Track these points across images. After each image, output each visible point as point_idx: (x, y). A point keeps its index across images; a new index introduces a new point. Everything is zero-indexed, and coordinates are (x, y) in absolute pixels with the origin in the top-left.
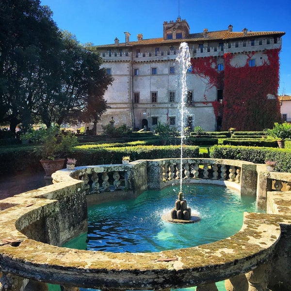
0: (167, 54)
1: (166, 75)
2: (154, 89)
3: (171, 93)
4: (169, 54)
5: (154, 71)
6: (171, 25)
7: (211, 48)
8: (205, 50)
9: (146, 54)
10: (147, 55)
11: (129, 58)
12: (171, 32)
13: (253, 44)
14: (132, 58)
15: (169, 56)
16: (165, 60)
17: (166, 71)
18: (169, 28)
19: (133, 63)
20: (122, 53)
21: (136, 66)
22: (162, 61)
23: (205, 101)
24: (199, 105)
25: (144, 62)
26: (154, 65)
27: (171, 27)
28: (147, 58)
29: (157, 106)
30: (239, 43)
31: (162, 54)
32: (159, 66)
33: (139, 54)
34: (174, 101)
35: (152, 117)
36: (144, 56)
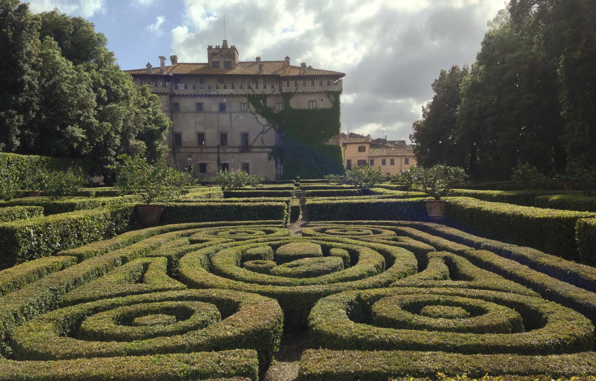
0: (215, 88)
1: (215, 112)
2: (201, 129)
3: (222, 135)
4: (217, 88)
5: (199, 107)
6: (216, 51)
7: (267, 85)
8: (261, 86)
9: (188, 85)
10: (190, 86)
11: (166, 90)
12: (217, 60)
13: (313, 84)
14: (171, 90)
15: (218, 90)
16: (214, 95)
17: (215, 108)
18: (215, 54)
19: (172, 96)
20: (158, 83)
21: (176, 100)
22: (210, 95)
23: (263, 145)
24: (256, 150)
25: (187, 95)
26: (199, 100)
27: (217, 54)
28: (190, 91)
29: (205, 150)
30: (299, 82)
31: (210, 88)
32: (206, 102)
33: (179, 85)
34: (226, 145)
35: (200, 164)
36: (186, 88)
